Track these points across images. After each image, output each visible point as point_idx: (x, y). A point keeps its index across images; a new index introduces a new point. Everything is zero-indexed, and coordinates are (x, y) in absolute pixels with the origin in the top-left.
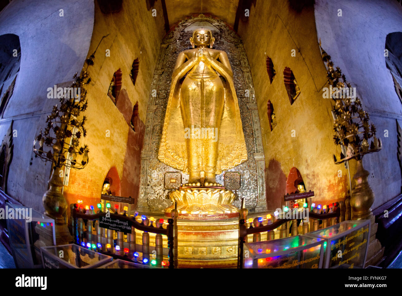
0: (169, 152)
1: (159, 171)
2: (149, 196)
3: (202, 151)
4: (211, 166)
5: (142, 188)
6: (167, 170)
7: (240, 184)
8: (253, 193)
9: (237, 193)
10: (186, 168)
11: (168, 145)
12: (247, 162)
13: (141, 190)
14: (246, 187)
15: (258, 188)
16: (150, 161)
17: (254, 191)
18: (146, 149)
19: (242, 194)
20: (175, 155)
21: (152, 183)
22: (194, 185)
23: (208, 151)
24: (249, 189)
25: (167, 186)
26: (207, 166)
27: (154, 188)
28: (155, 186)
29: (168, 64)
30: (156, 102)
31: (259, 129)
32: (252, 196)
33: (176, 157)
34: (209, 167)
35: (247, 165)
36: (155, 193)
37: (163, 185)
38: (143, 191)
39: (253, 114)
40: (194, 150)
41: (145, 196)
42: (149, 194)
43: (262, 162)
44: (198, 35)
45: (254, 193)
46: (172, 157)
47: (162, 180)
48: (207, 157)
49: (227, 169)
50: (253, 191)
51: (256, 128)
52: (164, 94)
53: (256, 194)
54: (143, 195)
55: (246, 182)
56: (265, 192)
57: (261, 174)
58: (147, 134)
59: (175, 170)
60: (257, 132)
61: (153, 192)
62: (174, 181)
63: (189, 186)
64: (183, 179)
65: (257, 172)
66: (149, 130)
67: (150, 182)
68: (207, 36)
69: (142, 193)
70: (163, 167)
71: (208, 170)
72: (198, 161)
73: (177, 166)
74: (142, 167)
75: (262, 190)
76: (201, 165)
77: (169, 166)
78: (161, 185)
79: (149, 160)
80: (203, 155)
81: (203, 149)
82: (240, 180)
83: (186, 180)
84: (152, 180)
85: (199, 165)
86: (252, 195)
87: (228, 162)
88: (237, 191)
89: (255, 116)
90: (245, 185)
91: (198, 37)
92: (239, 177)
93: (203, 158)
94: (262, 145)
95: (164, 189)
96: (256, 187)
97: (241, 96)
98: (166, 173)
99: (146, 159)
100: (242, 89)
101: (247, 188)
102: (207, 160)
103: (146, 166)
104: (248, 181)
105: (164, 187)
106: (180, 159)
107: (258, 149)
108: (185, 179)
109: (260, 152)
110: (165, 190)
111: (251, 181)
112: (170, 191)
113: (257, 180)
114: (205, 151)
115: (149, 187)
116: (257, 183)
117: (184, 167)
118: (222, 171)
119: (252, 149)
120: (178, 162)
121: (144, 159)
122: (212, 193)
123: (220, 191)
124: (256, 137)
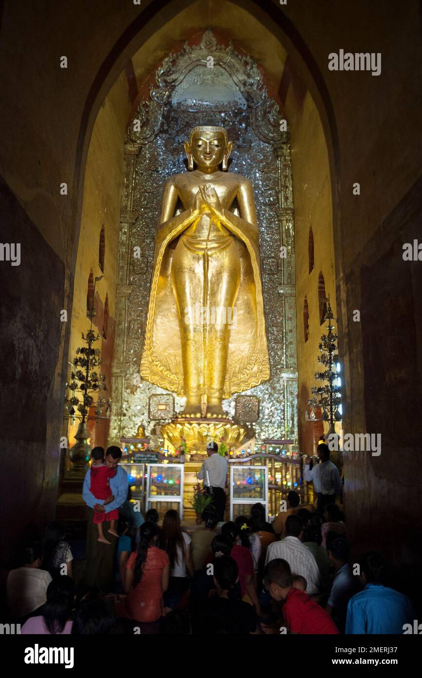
0: (157, 365)
1: (141, 393)
2: (126, 431)
3: (204, 366)
4: (216, 388)
5: (116, 420)
6: (153, 392)
7: (258, 413)
8: (277, 429)
9: (254, 427)
10: (181, 389)
11: (154, 355)
12: (271, 381)
13: (114, 423)
14: (267, 419)
15: (286, 423)
16: (127, 378)
17: (279, 427)
18: (119, 360)
19: (262, 430)
20: (166, 369)
21: (130, 411)
22: (192, 416)
23: (212, 366)
24: (271, 422)
25: (153, 416)
26: (210, 388)
27: (133, 418)
28: (135, 416)
29: (144, 200)
30: (130, 280)
31: (294, 330)
32: (276, 434)
33: (166, 373)
34: (213, 389)
35: (270, 386)
36: (134, 426)
37: (146, 414)
38: (116, 424)
39: (287, 305)
40: (193, 365)
41: (119, 432)
42: (126, 429)
43: (294, 382)
44: (200, 143)
45: (279, 430)
46: (160, 373)
47: (146, 406)
48: (210, 375)
49: (240, 392)
50: (278, 425)
51: (290, 328)
52: (143, 265)
53: (282, 431)
54: (116, 431)
55: (267, 412)
56: (296, 430)
57: (292, 401)
58: (119, 336)
59: (165, 392)
60: (290, 334)
61: (132, 426)
62: (163, 407)
63: (186, 418)
64: (176, 405)
65: (284, 398)
66: (122, 329)
67: (127, 410)
68: (217, 146)
69: (115, 429)
70: (147, 388)
71: (212, 394)
72: (199, 381)
73: (168, 386)
74: (114, 388)
75: (291, 426)
76: (202, 386)
77: (157, 385)
78: (143, 414)
79: (125, 377)
80: (206, 372)
81: (206, 363)
82: (259, 408)
83: (182, 406)
84: (129, 407)
85: (199, 386)
86: (276, 432)
87: (241, 382)
88: (254, 424)
89: (290, 308)
90: (266, 417)
91: (200, 149)
92: (257, 403)
93: (206, 376)
94: (295, 356)
95: (149, 420)
96: (282, 420)
97: (271, 270)
98: (151, 397)
99: (120, 376)
100: (273, 257)
101: (269, 420)
102: (211, 379)
103: (120, 387)
104: (270, 410)
105: (149, 418)
106: (172, 376)
107: (289, 362)
108: (179, 405)
109: (291, 367)
110: (149, 422)
111: (276, 411)
112: (157, 423)
113: (284, 411)
114: (209, 366)
115: (127, 417)
116: (284, 414)
117: (178, 388)
118: (233, 394)
119: (279, 362)
120: (170, 379)
121: (117, 376)
122: (215, 427)
123: (225, 425)
124: (287, 343)
